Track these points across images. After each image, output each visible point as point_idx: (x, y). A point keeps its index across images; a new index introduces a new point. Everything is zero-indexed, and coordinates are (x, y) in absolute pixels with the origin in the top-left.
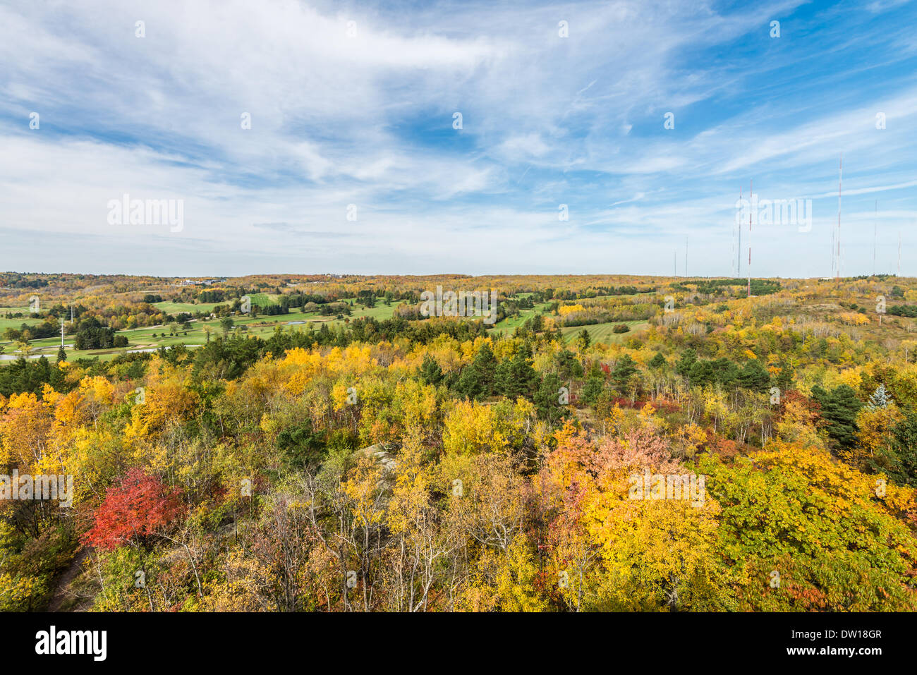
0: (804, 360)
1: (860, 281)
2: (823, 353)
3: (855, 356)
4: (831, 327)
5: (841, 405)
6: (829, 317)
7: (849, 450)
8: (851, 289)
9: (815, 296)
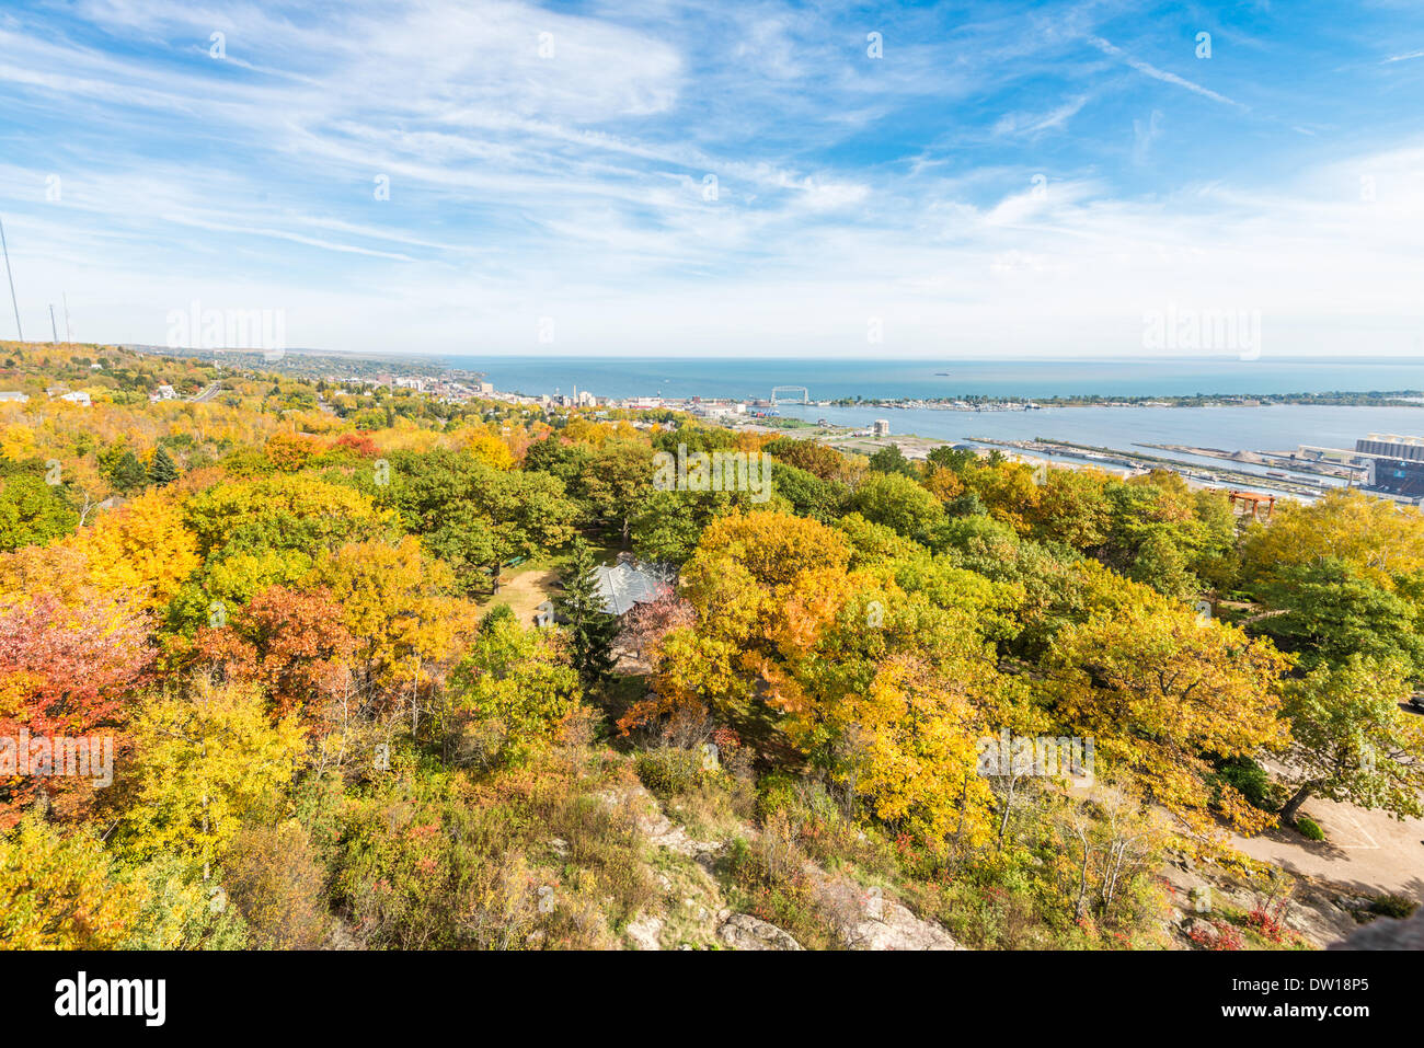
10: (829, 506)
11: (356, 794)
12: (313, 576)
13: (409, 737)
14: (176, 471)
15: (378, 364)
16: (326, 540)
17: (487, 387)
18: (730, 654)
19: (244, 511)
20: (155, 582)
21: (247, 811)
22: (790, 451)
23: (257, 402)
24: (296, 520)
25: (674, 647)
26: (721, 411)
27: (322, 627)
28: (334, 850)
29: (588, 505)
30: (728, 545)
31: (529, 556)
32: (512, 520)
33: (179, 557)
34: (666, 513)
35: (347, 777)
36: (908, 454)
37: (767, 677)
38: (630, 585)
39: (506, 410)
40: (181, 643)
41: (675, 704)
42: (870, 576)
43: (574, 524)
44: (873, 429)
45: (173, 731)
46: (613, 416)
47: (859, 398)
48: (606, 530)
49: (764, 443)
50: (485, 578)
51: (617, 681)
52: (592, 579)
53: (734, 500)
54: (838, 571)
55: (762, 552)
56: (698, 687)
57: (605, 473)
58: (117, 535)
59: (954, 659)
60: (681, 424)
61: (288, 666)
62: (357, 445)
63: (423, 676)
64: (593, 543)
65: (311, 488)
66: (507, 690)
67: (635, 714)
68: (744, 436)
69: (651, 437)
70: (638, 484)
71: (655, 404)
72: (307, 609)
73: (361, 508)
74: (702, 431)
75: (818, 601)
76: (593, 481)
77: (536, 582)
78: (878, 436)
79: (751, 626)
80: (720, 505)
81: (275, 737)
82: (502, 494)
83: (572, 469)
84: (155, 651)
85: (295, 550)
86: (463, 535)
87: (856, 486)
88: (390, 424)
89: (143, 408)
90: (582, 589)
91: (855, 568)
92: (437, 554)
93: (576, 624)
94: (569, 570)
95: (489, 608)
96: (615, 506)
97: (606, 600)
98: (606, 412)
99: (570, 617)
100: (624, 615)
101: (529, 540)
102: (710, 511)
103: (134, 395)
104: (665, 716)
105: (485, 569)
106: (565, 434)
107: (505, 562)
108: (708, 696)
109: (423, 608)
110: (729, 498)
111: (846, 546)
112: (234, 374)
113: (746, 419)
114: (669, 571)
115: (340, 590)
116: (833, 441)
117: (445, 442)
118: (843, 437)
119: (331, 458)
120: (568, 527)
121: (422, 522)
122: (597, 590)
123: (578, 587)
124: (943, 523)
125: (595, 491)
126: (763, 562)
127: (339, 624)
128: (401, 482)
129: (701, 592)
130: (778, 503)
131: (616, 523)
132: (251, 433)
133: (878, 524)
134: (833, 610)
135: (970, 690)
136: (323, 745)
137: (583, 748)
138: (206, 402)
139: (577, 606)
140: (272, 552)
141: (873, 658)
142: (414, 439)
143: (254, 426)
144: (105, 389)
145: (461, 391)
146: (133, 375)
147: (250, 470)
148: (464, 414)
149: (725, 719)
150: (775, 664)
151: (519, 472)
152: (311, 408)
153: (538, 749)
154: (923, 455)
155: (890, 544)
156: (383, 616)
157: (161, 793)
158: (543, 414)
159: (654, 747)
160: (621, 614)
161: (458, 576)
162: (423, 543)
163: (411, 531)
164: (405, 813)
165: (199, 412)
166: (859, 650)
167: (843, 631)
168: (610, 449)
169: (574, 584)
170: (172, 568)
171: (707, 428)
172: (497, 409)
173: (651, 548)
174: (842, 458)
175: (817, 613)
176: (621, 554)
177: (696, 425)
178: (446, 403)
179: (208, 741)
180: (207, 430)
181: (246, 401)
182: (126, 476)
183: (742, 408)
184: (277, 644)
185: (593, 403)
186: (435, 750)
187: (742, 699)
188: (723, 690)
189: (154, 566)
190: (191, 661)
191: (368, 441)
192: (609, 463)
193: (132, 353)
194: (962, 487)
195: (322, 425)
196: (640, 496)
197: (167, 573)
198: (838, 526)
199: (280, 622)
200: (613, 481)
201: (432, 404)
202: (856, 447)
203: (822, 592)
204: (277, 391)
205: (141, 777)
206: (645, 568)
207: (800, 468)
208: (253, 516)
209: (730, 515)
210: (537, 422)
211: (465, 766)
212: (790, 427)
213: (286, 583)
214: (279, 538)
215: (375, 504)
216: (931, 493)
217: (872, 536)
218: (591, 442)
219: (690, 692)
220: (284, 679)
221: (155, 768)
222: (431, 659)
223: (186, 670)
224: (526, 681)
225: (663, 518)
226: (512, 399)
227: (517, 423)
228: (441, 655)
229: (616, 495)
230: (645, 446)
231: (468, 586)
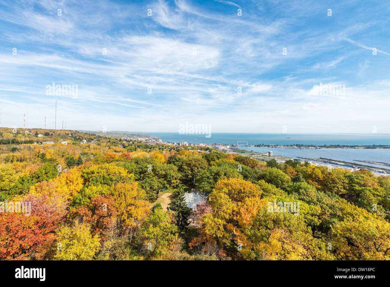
10: (254, 177)
12: (109, 192)
13: (129, 243)
14: (82, 162)
15: (135, 135)
16: (114, 182)
17: (161, 141)
18: (223, 224)
19: (95, 173)
20: (72, 192)
22: (242, 160)
23: (105, 144)
24: (107, 176)
25: (206, 220)
26: (223, 148)
27: (109, 208)
29: (184, 174)
30: (223, 188)
31: (167, 188)
32: (163, 178)
33: (79, 185)
34: (205, 178)
36: (279, 161)
37: (235, 233)
38: (194, 199)
39: (165, 146)
40: (74, 210)
41: (206, 239)
42: (267, 201)
43: (180, 180)
44: (268, 154)
46: (193, 149)
47: (263, 144)
48: (189, 181)
49: (234, 157)
50: (155, 194)
52: (184, 196)
53: (225, 175)
54: (257, 199)
55: (233, 191)
56: (213, 234)
57: (189, 165)
58: (65, 179)
59: (297, 231)
60: (211, 151)
61: (99, 219)
62: (126, 156)
63: (134, 224)
64: (185, 185)
65: (113, 167)
66: (156, 231)
67: (194, 242)
68: (229, 155)
69: (202, 155)
70: (198, 168)
71: (204, 145)
72: (106, 202)
73: (124, 173)
74: (217, 153)
75: (251, 209)
76: (185, 167)
77: (168, 196)
78: (269, 156)
79: (230, 215)
80: (221, 176)
81: (92, 241)
82: (161, 170)
83: (180, 164)
84: (67, 212)
85: (106, 185)
86: (150, 182)
87: (262, 171)
88: (135, 150)
89: (79, 146)
90: (180, 200)
91: (263, 198)
92: (143, 187)
93: (178, 211)
94: (177, 194)
96: (191, 175)
97: (187, 204)
98: (190, 147)
99: (177, 208)
101: (167, 184)
102: (218, 177)
104: (204, 244)
105: (155, 192)
106: (179, 154)
107: (161, 190)
108: (217, 238)
109: (136, 203)
110: (223, 173)
111: (260, 190)
112: (100, 137)
113: (230, 150)
114: (206, 195)
115: (115, 197)
116: (256, 157)
117: (148, 155)
118: (259, 156)
119: (119, 159)
120: (178, 181)
121: (139, 177)
122: (185, 200)
123: (179, 199)
124: (291, 184)
125: (186, 170)
126: (234, 194)
127: (114, 207)
128: (135, 166)
129: (214, 203)
130: (238, 176)
131: (192, 180)
132: (102, 152)
133: (270, 184)
134: (256, 212)
135: (303, 243)
138: (93, 144)
139: (179, 205)
140: (100, 185)
141: (269, 229)
142: (140, 154)
143: (103, 150)
144: (71, 141)
145: (154, 142)
147: (100, 162)
148: (154, 147)
149: (222, 246)
150: (238, 229)
151: (166, 164)
152: (117, 146)
153: (164, 251)
154: (284, 162)
155: (274, 190)
156: (125, 205)
158: (174, 148)
160: (192, 208)
161: (147, 193)
162: (139, 183)
163: (136, 180)
165: (91, 147)
166: (265, 226)
167: (259, 219)
168: (191, 158)
169: (178, 198)
170: (76, 188)
171: (218, 152)
172: (162, 146)
173: (201, 188)
174: (258, 162)
175: (251, 212)
176: (192, 189)
177: (215, 151)
178: (150, 145)
179: (74, 241)
180: (92, 151)
181: (102, 144)
182: (70, 163)
183: (228, 147)
184: (97, 212)
185: (187, 145)
186: (136, 248)
187: (227, 239)
188: (221, 236)
189: (72, 187)
190: (76, 215)
191: (129, 155)
192: (190, 162)
193: (78, 132)
194: (296, 173)
195: (119, 150)
196: (198, 172)
197: (75, 189)
198: (258, 184)
199: (99, 205)
200: (191, 167)
201: (146, 145)
202: (263, 159)
203: (252, 206)
204: (110, 141)
206: (199, 194)
207: (245, 165)
208: (97, 174)
209: (224, 179)
210: (173, 150)
211: (143, 255)
212: (243, 152)
213: (102, 194)
214: (103, 181)
215: (128, 172)
216: (286, 174)
217: (268, 187)
218: (186, 156)
219: (211, 236)
220: (98, 222)
221: (60, 248)
222: (137, 219)
224: (162, 228)
225: (204, 179)
226: (167, 144)
227: (167, 150)
228: (139, 218)
229: (192, 171)
230: (200, 157)
231: (150, 197)
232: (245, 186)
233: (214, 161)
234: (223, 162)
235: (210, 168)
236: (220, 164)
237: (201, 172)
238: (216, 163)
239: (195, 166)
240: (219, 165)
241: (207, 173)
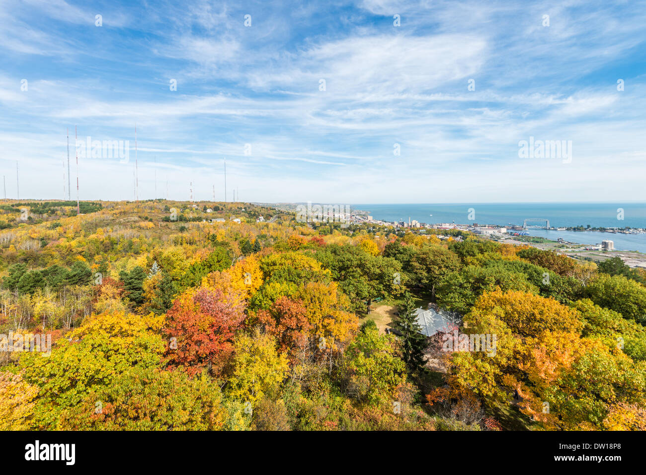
0: (119, 255)
1: (149, 202)
2: (131, 249)
3: (148, 248)
4: (134, 232)
5: (136, 279)
6: (133, 226)
7: (140, 306)
8: (145, 207)
9: (125, 213)
10: (566, 292)
11: (306, 396)
12: (297, 294)
13: (328, 374)
14: (260, 248)
16: (303, 279)
17: (370, 218)
18: (494, 373)
19: (278, 265)
20: (249, 289)
21: (267, 391)
22: (536, 257)
23: (287, 223)
24: (294, 270)
25: (459, 360)
26: (491, 232)
27: (299, 317)
28: (295, 420)
29: (414, 276)
30: (493, 308)
31: (384, 298)
32: (377, 279)
33: (257, 280)
34: (455, 285)
35: (302, 387)
36: (631, 263)
37: (520, 393)
38: (434, 321)
39: (378, 228)
40: (253, 314)
41: (460, 395)
42: (600, 343)
43: (406, 285)
44: (601, 246)
45: (247, 349)
46: (429, 232)
47: (589, 226)
48: (423, 290)
49: (518, 251)
50: (364, 306)
51: (427, 373)
52: (415, 314)
53: (498, 282)
54: (573, 335)
55: (517, 315)
56: (474, 388)
57: (423, 261)
58: (241, 270)
60: (467, 238)
61: (286, 331)
62: (318, 241)
63: (335, 347)
64: (416, 296)
65: (300, 257)
66: (370, 363)
67: (436, 394)
68: (505, 246)
69: (448, 244)
70: (440, 268)
71: (452, 227)
72: (294, 308)
73: (316, 267)
74: (479, 242)
75: (557, 353)
76: (416, 264)
77: (387, 312)
78: (605, 250)
79: (509, 359)
80: (488, 284)
81: (278, 361)
82: (373, 266)
83: (406, 258)
84: (245, 316)
85: (292, 282)
86: (355, 284)
87: (587, 282)
88: (331, 233)
89: (254, 225)
90: (409, 319)
91: (588, 335)
92: (345, 291)
93: (405, 337)
94: (402, 308)
95: (365, 320)
96: (427, 278)
97: (421, 327)
98: (425, 230)
99: (403, 333)
100: (431, 337)
101: (384, 290)
102: (483, 287)
103: (252, 220)
104: (455, 401)
105: (364, 301)
106: (403, 240)
107: (373, 299)
108: (480, 395)
109: (337, 315)
110: (494, 280)
111: (580, 320)
112: (281, 212)
113: (507, 236)
114: (457, 317)
115: (306, 302)
116: (569, 252)
117: (351, 241)
118: (577, 250)
119: (309, 246)
120: (403, 286)
121: (339, 276)
122: (416, 321)
123: (406, 317)
125: (417, 269)
126: (518, 321)
127: (305, 316)
128: (332, 257)
130: (527, 287)
131: (428, 287)
132: (285, 234)
133: (606, 309)
134: (570, 360)
136: (295, 369)
137: (408, 405)
138: (272, 223)
139: (406, 327)
140: (285, 282)
141: (605, 401)
142: (339, 239)
143: (286, 232)
144: (245, 218)
145: (359, 219)
146: (253, 213)
147: (282, 249)
148: (360, 229)
149: (493, 413)
150: (526, 387)
151: (381, 257)
153: (384, 399)
155: (617, 324)
156: (321, 316)
157: (241, 374)
158: (394, 230)
159: (447, 417)
160: (430, 336)
161: (352, 302)
162: (339, 285)
163: (335, 280)
164: (324, 413)
165: (270, 226)
166: (593, 392)
167: (578, 376)
168: (426, 249)
170: (255, 284)
171: (482, 240)
172: (374, 228)
173: (447, 303)
174: (576, 263)
175: (557, 360)
176: (430, 304)
177: (475, 238)
178: (353, 224)
179: (257, 357)
180: (272, 233)
181: (284, 222)
182: (247, 249)
183: (504, 230)
184: (283, 321)
185: (418, 226)
186: (339, 385)
187: (504, 403)
188: (490, 394)
190: (256, 321)
191: (322, 239)
192: (425, 256)
193: (253, 205)
195: (308, 232)
196: (441, 274)
197: (253, 286)
198: (575, 306)
199: (285, 311)
200: (427, 265)
202: (589, 256)
203: (561, 346)
204: (293, 218)
205: (235, 365)
206: (444, 314)
207: (543, 267)
208: (280, 267)
209: (495, 290)
210: (392, 234)
211: (350, 397)
212: (537, 242)
213: (288, 296)
214: (288, 277)
215: (322, 266)
217: (601, 316)
218: (416, 245)
219: (469, 390)
220: (284, 336)
221: (240, 363)
222: (339, 340)
223: (253, 326)
224: (379, 361)
225: (454, 287)
226: (381, 223)
227: (382, 234)
228: (343, 339)
229: (428, 272)
230: (444, 248)
231: (356, 308)
232: (543, 308)
233: (474, 255)
234: (493, 258)
235: (466, 268)
236: (485, 262)
237: (447, 275)
238: (477, 260)
239: (434, 263)
240: (484, 264)
241: (459, 276)
